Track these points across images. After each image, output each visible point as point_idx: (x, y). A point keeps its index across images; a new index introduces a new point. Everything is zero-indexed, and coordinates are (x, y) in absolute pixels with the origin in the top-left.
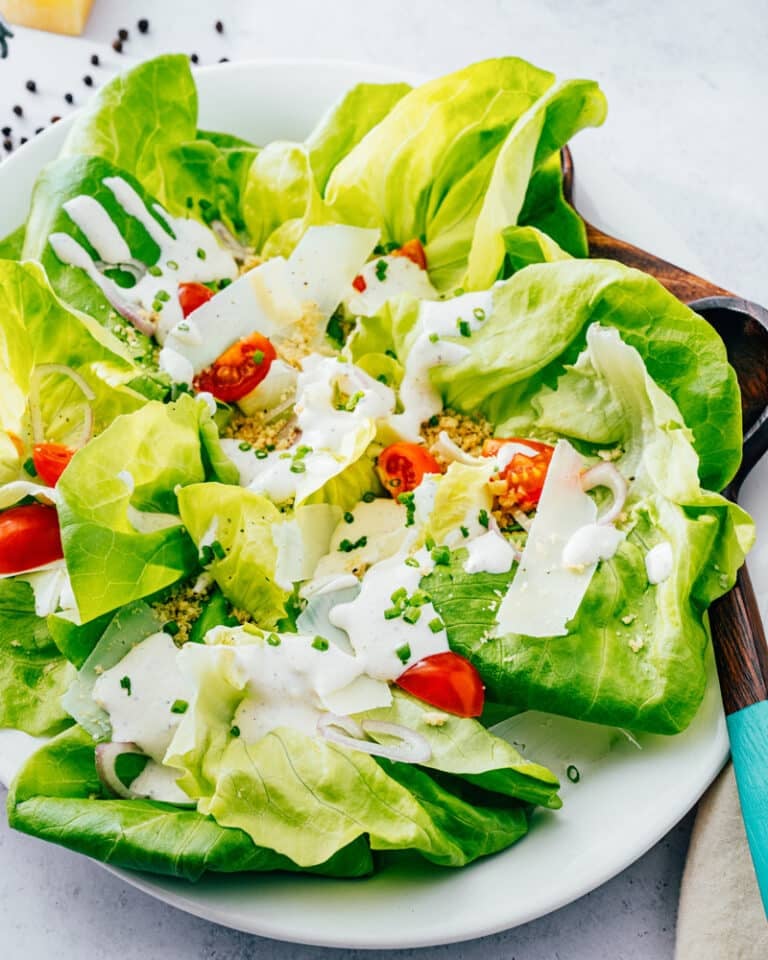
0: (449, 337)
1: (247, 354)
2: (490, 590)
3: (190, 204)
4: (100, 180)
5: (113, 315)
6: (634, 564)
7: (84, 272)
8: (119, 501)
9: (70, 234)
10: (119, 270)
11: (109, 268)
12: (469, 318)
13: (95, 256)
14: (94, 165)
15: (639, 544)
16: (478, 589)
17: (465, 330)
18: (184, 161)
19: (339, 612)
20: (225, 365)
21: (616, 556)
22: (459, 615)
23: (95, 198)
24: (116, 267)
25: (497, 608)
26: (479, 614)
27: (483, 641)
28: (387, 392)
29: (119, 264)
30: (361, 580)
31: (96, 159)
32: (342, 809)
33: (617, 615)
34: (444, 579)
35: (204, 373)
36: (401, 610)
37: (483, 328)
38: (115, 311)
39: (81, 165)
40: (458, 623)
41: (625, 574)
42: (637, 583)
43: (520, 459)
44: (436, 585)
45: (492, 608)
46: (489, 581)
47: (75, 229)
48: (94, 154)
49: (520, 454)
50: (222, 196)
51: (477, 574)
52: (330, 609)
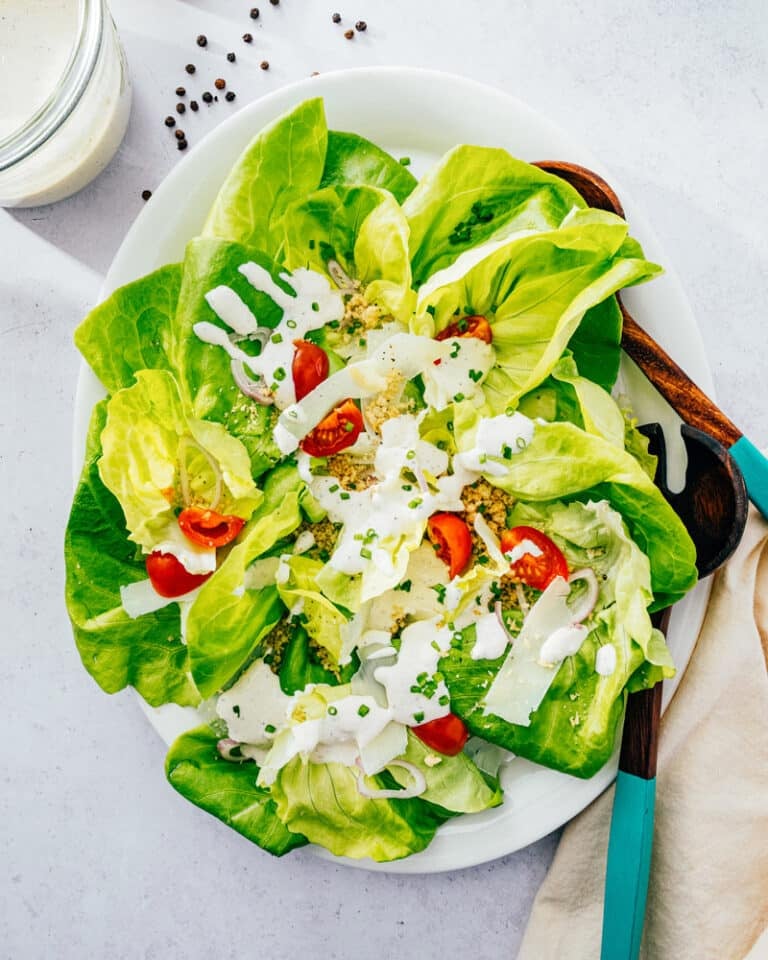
0: (495, 459)
1: (341, 421)
2: (485, 671)
3: (312, 245)
4: (235, 269)
5: (240, 396)
6: (588, 661)
7: (221, 348)
8: (233, 607)
9: (209, 321)
10: (248, 340)
11: (240, 340)
12: (512, 445)
13: (230, 331)
14: (232, 252)
15: (596, 640)
16: (478, 670)
17: (507, 453)
18: (310, 210)
19: (381, 673)
20: (323, 430)
21: (577, 654)
22: (461, 690)
23: (231, 287)
24: (246, 338)
25: (489, 685)
26: (475, 689)
27: (474, 709)
28: (443, 455)
29: (249, 335)
30: (398, 650)
31: (233, 247)
32: (363, 827)
33: (568, 694)
34: (456, 662)
35: (307, 437)
36: (423, 686)
37: (521, 453)
38: (242, 393)
39: (221, 253)
40: (460, 696)
41: (581, 666)
42: (587, 671)
43: (528, 558)
44: (449, 667)
45: (484, 685)
46: (487, 665)
47: (214, 316)
48: (233, 239)
49: (529, 554)
50: (339, 239)
51: (479, 661)
52: (374, 669)
